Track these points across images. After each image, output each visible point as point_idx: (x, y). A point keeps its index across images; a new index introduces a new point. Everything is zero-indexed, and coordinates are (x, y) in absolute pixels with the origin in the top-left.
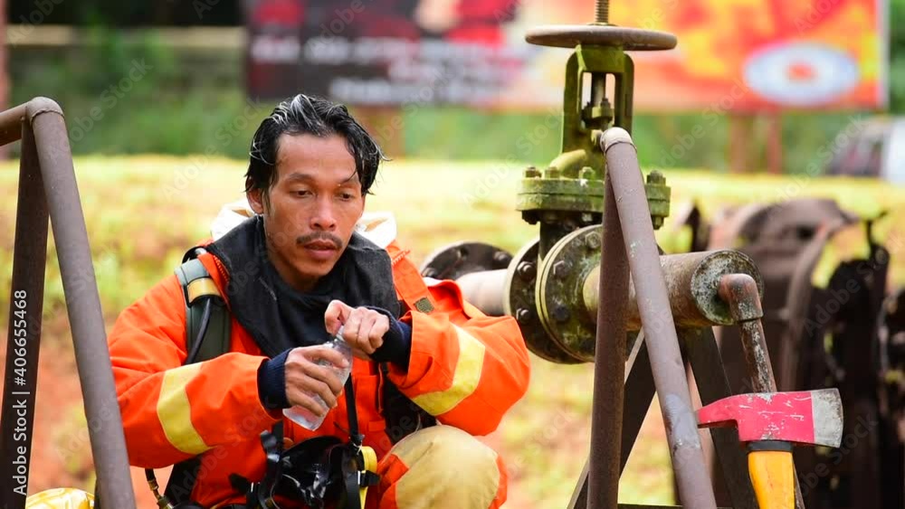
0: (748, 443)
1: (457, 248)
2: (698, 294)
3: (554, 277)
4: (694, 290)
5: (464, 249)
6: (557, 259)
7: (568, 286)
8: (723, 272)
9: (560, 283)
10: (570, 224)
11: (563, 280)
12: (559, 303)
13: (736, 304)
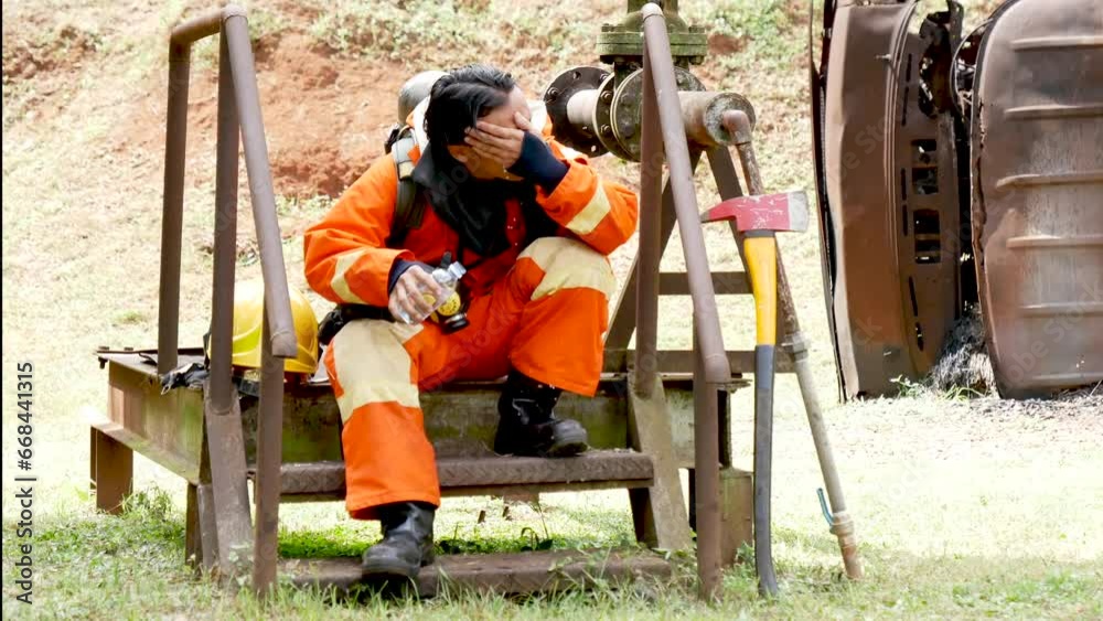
0: (743, 232)
1: (572, 71)
2: (709, 125)
3: (622, 105)
4: (706, 122)
5: (578, 73)
6: (624, 91)
7: (632, 111)
8: (726, 108)
9: (627, 109)
10: (635, 64)
11: (629, 106)
12: (627, 123)
13: (733, 132)
